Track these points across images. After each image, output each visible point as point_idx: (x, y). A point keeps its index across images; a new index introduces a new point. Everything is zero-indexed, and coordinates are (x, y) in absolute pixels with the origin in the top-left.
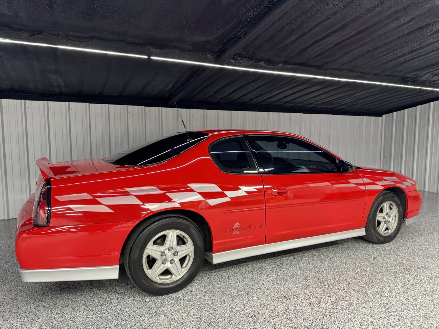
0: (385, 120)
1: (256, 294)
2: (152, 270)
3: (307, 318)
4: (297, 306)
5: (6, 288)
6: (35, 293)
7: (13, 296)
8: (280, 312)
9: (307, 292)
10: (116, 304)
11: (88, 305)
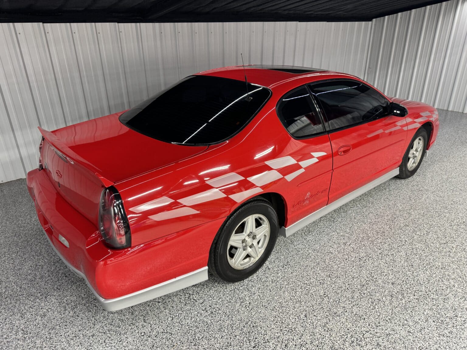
0: (375, 25)
1: (332, 261)
2: (234, 260)
3: (394, 282)
4: (377, 269)
5: (52, 301)
6: (95, 303)
7: (71, 312)
8: (367, 279)
9: (376, 250)
10: (201, 301)
11: (171, 308)
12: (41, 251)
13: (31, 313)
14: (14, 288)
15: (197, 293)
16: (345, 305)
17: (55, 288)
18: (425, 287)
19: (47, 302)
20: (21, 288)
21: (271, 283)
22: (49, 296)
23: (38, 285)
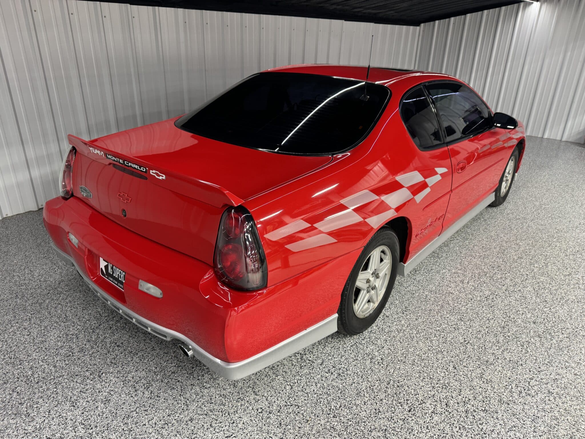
0: (423, 31)
1: (456, 302)
2: (357, 305)
3: (535, 321)
4: (510, 308)
5: (110, 380)
6: (176, 377)
7: (146, 393)
8: (504, 320)
9: (500, 286)
10: (320, 361)
11: (284, 374)
12: (66, 315)
13: (86, 400)
14: (45, 367)
15: (311, 353)
16: (494, 351)
17: (108, 363)
18: (570, 323)
19: (104, 383)
20: (55, 367)
21: (397, 333)
22: (104, 374)
23: (80, 362)
